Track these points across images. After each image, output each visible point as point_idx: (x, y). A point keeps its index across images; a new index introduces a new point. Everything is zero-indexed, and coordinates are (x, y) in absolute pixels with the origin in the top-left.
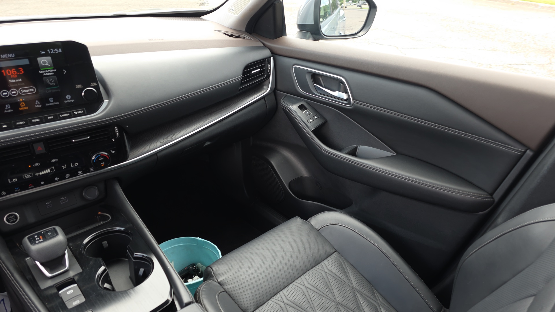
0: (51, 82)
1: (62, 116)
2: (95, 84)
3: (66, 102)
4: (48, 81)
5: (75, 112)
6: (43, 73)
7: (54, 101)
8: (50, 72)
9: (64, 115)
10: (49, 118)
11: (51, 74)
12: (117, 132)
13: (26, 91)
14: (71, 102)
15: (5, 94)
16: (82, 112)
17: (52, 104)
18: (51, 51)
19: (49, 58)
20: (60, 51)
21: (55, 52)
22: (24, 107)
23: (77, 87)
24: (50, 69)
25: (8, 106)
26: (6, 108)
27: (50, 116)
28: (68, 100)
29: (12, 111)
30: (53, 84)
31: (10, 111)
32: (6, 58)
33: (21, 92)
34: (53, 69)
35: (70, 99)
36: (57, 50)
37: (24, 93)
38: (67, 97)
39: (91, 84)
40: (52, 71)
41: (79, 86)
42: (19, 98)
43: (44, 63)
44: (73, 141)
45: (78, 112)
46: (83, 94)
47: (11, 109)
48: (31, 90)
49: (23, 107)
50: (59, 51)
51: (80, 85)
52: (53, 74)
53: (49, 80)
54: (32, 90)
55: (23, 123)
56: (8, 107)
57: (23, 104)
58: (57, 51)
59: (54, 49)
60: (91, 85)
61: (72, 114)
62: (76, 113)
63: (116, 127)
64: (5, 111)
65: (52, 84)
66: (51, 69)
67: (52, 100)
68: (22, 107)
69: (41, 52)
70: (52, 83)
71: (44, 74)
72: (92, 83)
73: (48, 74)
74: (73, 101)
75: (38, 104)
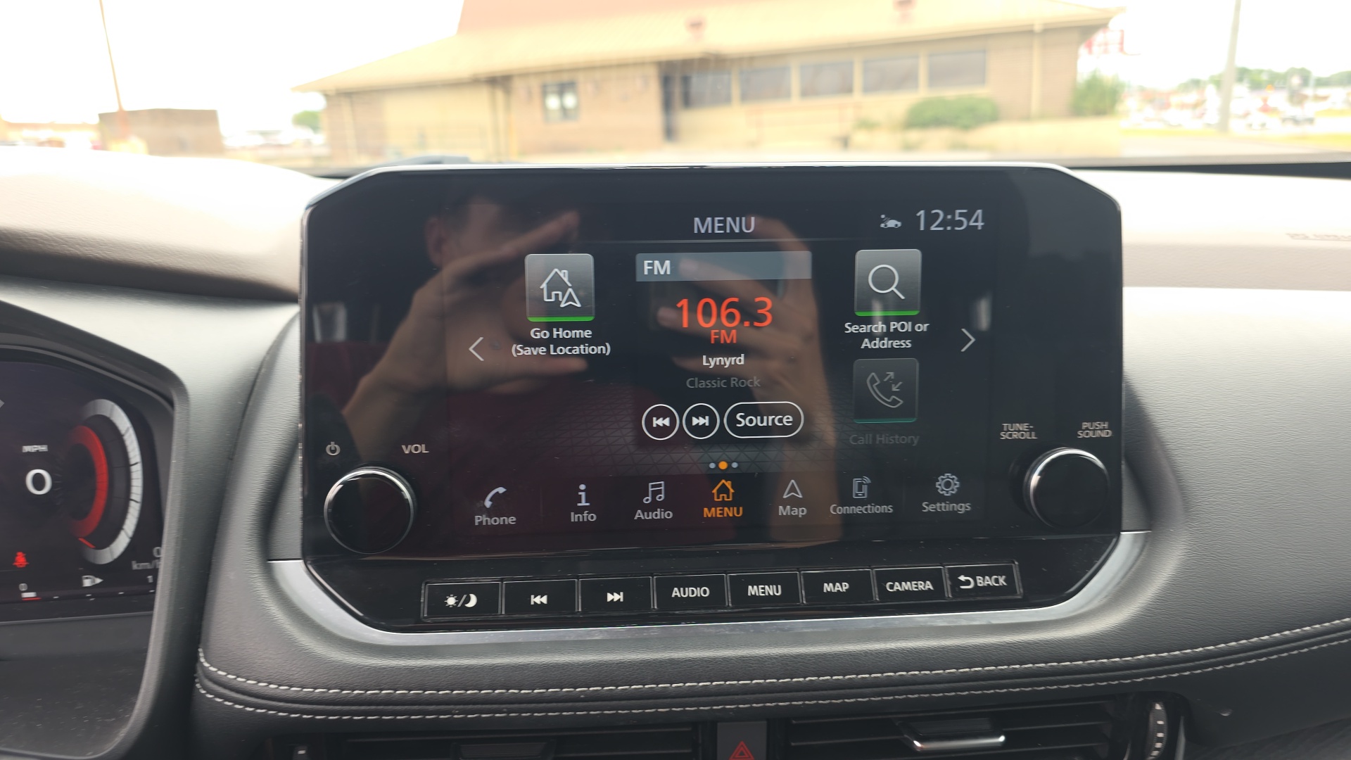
0: (885, 389)
1: (897, 586)
2: (1101, 430)
3: (928, 508)
4: (873, 381)
5: (962, 578)
6: (861, 337)
7: (873, 499)
8: (895, 335)
9: (907, 586)
10: (828, 587)
11: (896, 344)
12: (1160, 740)
13: (757, 421)
14: (954, 513)
15: (659, 422)
16: (1002, 581)
17: (857, 510)
18: (931, 219)
19: (913, 257)
20: (976, 221)
21: (949, 228)
22: (729, 505)
23: (1004, 436)
24: (898, 319)
25: (657, 490)
26: (648, 500)
27: (834, 579)
28: (942, 499)
29: (668, 515)
30: (895, 402)
31: (659, 514)
32: (714, 235)
33: (733, 421)
34: (915, 320)
35: (954, 499)
36: (961, 215)
37: (746, 430)
38: (940, 485)
39: (1085, 425)
40: (908, 327)
41: (1018, 431)
42: (715, 453)
43: (884, 279)
44: (917, 744)
45: (982, 581)
46: (1035, 479)
47: (664, 506)
48: (781, 421)
49: (724, 504)
50: (972, 224)
51: (1024, 427)
52: (907, 344)
53: (882, 376)
54: (787, 420)
55: (701, 592)
56: (655, 493)
57: (724, 490)
58: (960, 223)
59: (949, 210)
60: (1081, 435)
61: (947, 584)
62: (968, 583)
63: (1158, 707)
64: (639, 514)
65: (884, 401)
66: (906, 319)
67: (865, 488)
68: (716, 505)
69: (882, 221)
70: (888, 393)
71: (866, 343)
72: (1091, 420)
73: (886, 343)
74: (963, 508)
75: (794, 502)
